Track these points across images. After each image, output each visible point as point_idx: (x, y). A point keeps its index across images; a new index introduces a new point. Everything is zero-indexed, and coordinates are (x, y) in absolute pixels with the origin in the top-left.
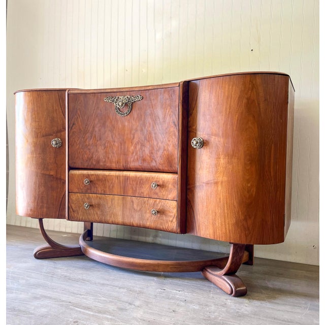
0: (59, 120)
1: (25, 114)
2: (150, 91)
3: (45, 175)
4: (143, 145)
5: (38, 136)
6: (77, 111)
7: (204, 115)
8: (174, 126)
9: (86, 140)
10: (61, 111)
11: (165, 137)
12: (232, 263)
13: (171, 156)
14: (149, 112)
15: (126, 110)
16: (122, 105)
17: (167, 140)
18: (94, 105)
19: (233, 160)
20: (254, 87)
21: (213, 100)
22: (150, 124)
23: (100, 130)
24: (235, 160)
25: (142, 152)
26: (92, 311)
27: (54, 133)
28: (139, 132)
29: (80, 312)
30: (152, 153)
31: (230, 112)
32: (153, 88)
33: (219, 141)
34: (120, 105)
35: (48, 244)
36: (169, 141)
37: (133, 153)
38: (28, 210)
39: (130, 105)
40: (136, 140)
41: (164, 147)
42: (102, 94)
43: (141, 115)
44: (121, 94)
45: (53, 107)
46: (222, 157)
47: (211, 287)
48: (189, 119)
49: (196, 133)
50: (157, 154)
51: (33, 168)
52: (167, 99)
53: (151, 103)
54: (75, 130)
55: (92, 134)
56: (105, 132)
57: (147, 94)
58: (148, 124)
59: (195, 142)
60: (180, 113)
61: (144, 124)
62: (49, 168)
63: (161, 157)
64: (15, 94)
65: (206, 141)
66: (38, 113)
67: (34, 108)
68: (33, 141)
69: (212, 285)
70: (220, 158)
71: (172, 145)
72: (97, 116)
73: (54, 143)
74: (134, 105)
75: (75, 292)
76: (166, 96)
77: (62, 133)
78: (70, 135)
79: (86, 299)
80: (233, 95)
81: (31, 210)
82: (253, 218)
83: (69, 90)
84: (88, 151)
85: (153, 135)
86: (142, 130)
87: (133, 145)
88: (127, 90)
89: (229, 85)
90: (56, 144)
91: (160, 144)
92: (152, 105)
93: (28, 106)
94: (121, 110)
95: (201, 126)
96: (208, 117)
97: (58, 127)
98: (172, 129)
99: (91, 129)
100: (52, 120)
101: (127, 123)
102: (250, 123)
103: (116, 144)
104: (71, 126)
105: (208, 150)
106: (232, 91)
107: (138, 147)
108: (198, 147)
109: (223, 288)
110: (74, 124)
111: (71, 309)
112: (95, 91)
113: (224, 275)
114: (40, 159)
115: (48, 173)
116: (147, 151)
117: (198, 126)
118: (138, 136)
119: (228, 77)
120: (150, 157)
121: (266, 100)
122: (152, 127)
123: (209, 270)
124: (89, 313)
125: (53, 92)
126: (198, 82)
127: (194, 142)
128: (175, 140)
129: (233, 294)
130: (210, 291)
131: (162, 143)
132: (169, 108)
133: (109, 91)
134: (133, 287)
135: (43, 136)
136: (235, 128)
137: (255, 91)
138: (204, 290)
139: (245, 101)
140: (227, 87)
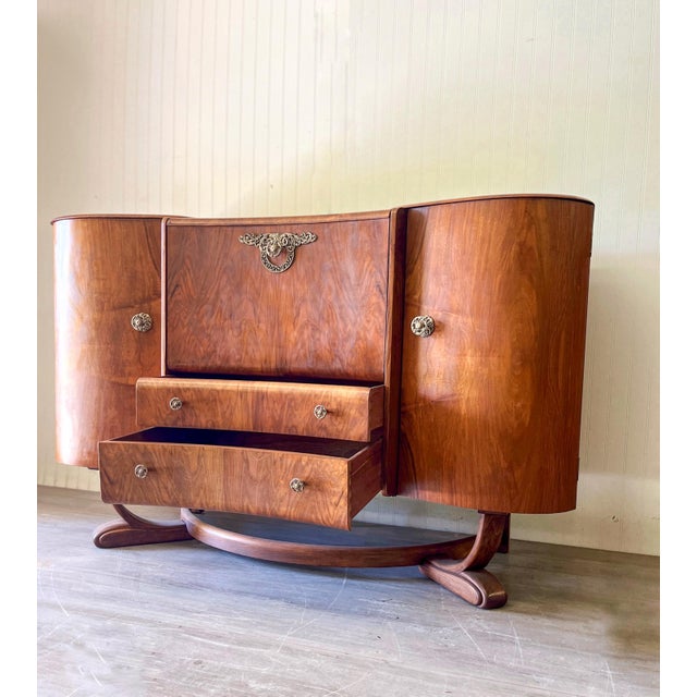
0: (146, 278)
1: (77, 264)
2: (331, 226)
3: (119, 384)
4: (315, 329)
5: (103, 309)
6: (184, 261)
7: (436, 273)
8: (378, 293)
9: (203, 317)
10: (150, 260)
11: (359, 314)
12: (481, 549)
13: (372, 351)
14: (328, 264)
15: (283, 262)
16: (276, 250)
17: (364, 321)
18: (220, 248)
19: (491, 358)
20: (532, 222)
21: (455, 246)
22: (330, 288)
23: (230, 299)
24: (494, 360)
25: (315, 343)
26: (226, 642)
27: (136, 302)
28: (309, 304)
29: (203, 643)
30: (334, 344)
31: (486, 269)
32: (338, 219)
33: (465, 324)
34: (272, 250)
35: (121, 519)
36: (368, 321)
37: (296, 344)
38: (82, 453)
39: (291, 252)
40: (302, 320)
41: (358, 333)
42: (236, 229)
43: (313, 271)
44: (273, 228)
45: (135, 251)
46: (470, 352)
47: (439, 593)
48: (407, 281)
49: (419, 308)
50: (343, 346)
51: (94, 372)
52: (366, 241)
53: (334, 247)
54: (179, 298)
55: (214, 306)
56: (241, 302)
57: (326, 231)
58: (326, 289)
59: (418, 325)
60: (391, 270)
61: (319, 289)
62: (127, 372)
63: (351, 351)
64: (53, 223)
65: (440, 322)
66: (103, 263)
67: (95, 252)
68: (94, 320)
69: (442, 590)
70: (465, 355)
71: (373, 330)
72: (224, 272)
73: (137, 321)
74: (299, 250)
75: (187, 607)
76: (364, 235)
77: (153, 304)
78: (171, 306)
79: (210, 620)
80: (493, 238)
81: (89, 453)
82: (524, 465)
83: (169, 218)
84: (206, 340)
85: (337, 311)
86: (314, 300)
87: (297, 329)
88: (285, 221)
89: (486, 219)
90: (142, 324)
91: (350, 327)
92: (335, 252)
93: (82, 248)
94: (273, 260)
95: (430, 293)
96: (444, 277)
97: (144, 292)
98: (374, 300)
99: (213, 296)
100: (133, 278)
101: (285, 286)
102: (523, 289)
103: (263, 326)
104: (172, 289)
105: (443, 340)
106: (492, 229)
107: (307, 333)
108: (422, 334)
109: (464, 594)
110: (177, 286)
111: (186, 639)
112: (222, 223)
113: (465, 571)
114: (109, 355)
115: (123, 381)
116: (324, 341)
117: (424, 294)
118: (307, 311)
119: (483, 203)
120: (330, 352)
121: (553, 248)
122: (333, 294)
123: (434, 563)
124: (222, 644)
125: (135, 222)
126: (424, 211)
127: (416, 325)
128: (381, 320)
129: (482, 605)
130: (440, 600)
131: (354, 324)
132: (369, 258)
133: (250, 222)
134: (297, 596)
135: (114, 309)
136: (495, 299)
137: (534, 230)
138: (429, 599)
139: (515, 248)
140: (481, 220)
